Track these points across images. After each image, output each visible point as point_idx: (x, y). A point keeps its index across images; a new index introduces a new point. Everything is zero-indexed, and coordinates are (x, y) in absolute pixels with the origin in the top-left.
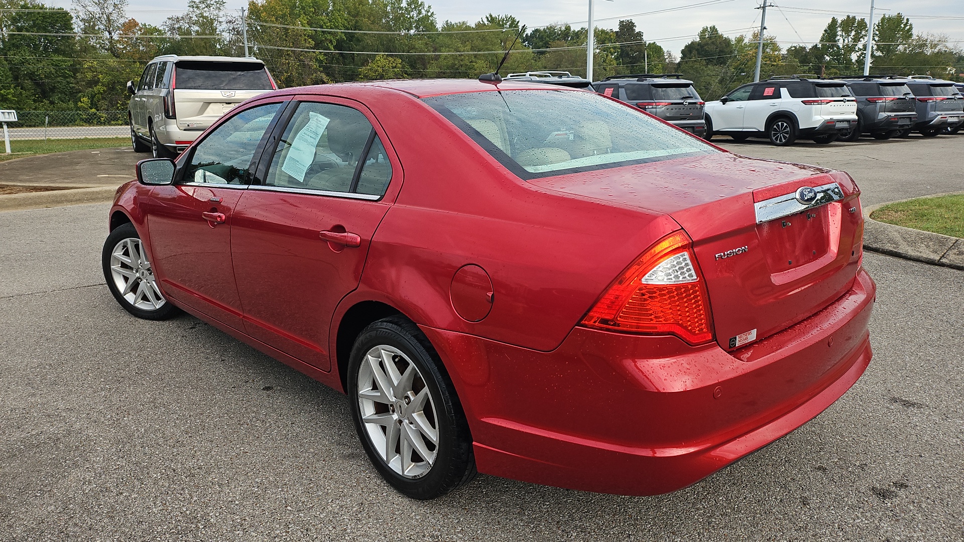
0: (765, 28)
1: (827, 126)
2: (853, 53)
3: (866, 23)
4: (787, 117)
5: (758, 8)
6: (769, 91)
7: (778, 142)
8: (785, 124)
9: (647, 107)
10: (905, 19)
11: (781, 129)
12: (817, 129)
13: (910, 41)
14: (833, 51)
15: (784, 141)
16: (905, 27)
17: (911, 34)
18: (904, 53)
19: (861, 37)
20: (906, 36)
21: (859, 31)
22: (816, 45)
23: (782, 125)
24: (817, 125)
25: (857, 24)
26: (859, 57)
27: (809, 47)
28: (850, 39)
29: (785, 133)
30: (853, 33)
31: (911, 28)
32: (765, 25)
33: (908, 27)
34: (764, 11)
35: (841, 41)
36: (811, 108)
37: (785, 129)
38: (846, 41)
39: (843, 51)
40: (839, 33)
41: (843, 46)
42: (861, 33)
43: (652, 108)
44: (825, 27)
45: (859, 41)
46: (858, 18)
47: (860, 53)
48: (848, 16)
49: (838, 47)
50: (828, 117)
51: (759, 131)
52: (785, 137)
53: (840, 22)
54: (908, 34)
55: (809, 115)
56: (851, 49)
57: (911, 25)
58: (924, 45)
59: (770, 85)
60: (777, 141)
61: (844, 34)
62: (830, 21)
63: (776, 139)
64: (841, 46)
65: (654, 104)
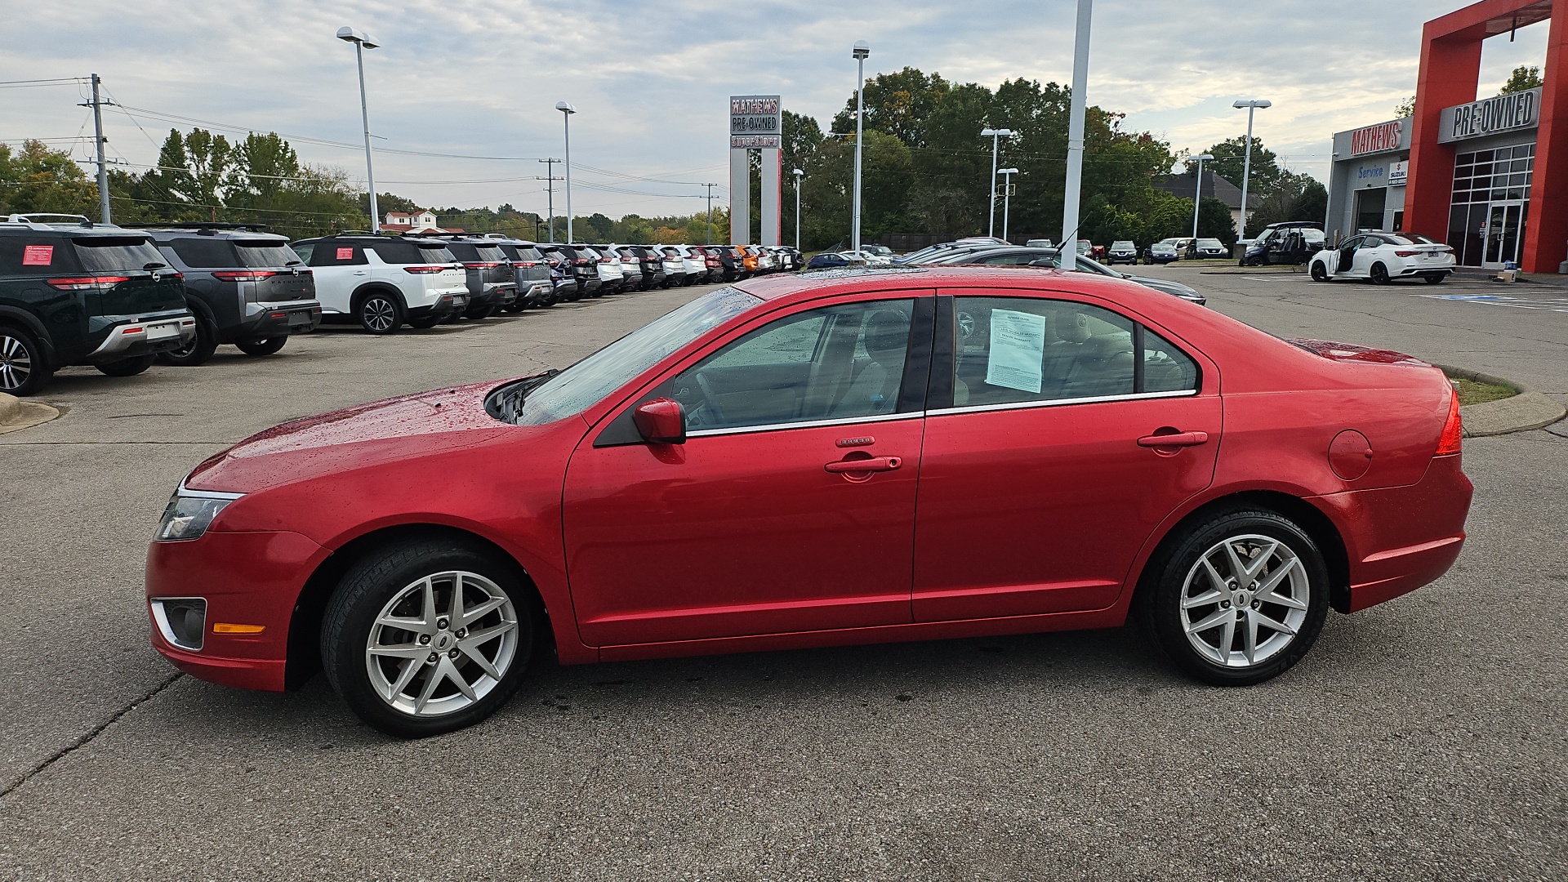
0: (105, 140)
1: (444, 303)
2: (216, 187)
3: (227, 144)
4: (388, 292)
5: (85, 105)
6: (344, 253)
7: (378, 328)
8: (384, 302)
9: (237, 279)
10: (283, 142)
11: (379, 309)
12: (433, 308)
13: (296, 174)
14: (184, 182)
15: (386, 326)
16: (284, 155)
17: (296, 165)
18: (289, 192)
19: (223, 164)
20: (289, 168)
21: (219, 155)
22: (152, 171)
23: (380, 303)
24: (433, 302)
25: (213, 142)
26: (226, 194)
27: (141, 173)
28: (207, 166)
29: (386, 314)
30: (209, 157)
31: (293, 157)
32: (104, 135)
33: (289, 154)
34: (97, 112)
35: (194, 167)
36: (421, 279)
37: (384, 309)
38: (201, 168)
39: (199, 183)
40: (188, 155)
41: (199, 176)
42: (222, 157)
43: (248, 281)
44: (162, 144)
45: (222, 170)
46: (213, 134)
47: (226, 188)
48: (196, 130)
49: (190, 177)
50: (444, 291)
51: (341, 314)
52: (388, 322)
53: (184, 137)
54: (291, 166)
55: (420, 289)
56: (211, 181)
57: (293, 151)
58: (316, 183)
59: (345, 244)
60: (375, 327)
61: (195, 157)
62: (169, 135)
63: (374, 324)
64: (195, 176)
65: (250, 274)
